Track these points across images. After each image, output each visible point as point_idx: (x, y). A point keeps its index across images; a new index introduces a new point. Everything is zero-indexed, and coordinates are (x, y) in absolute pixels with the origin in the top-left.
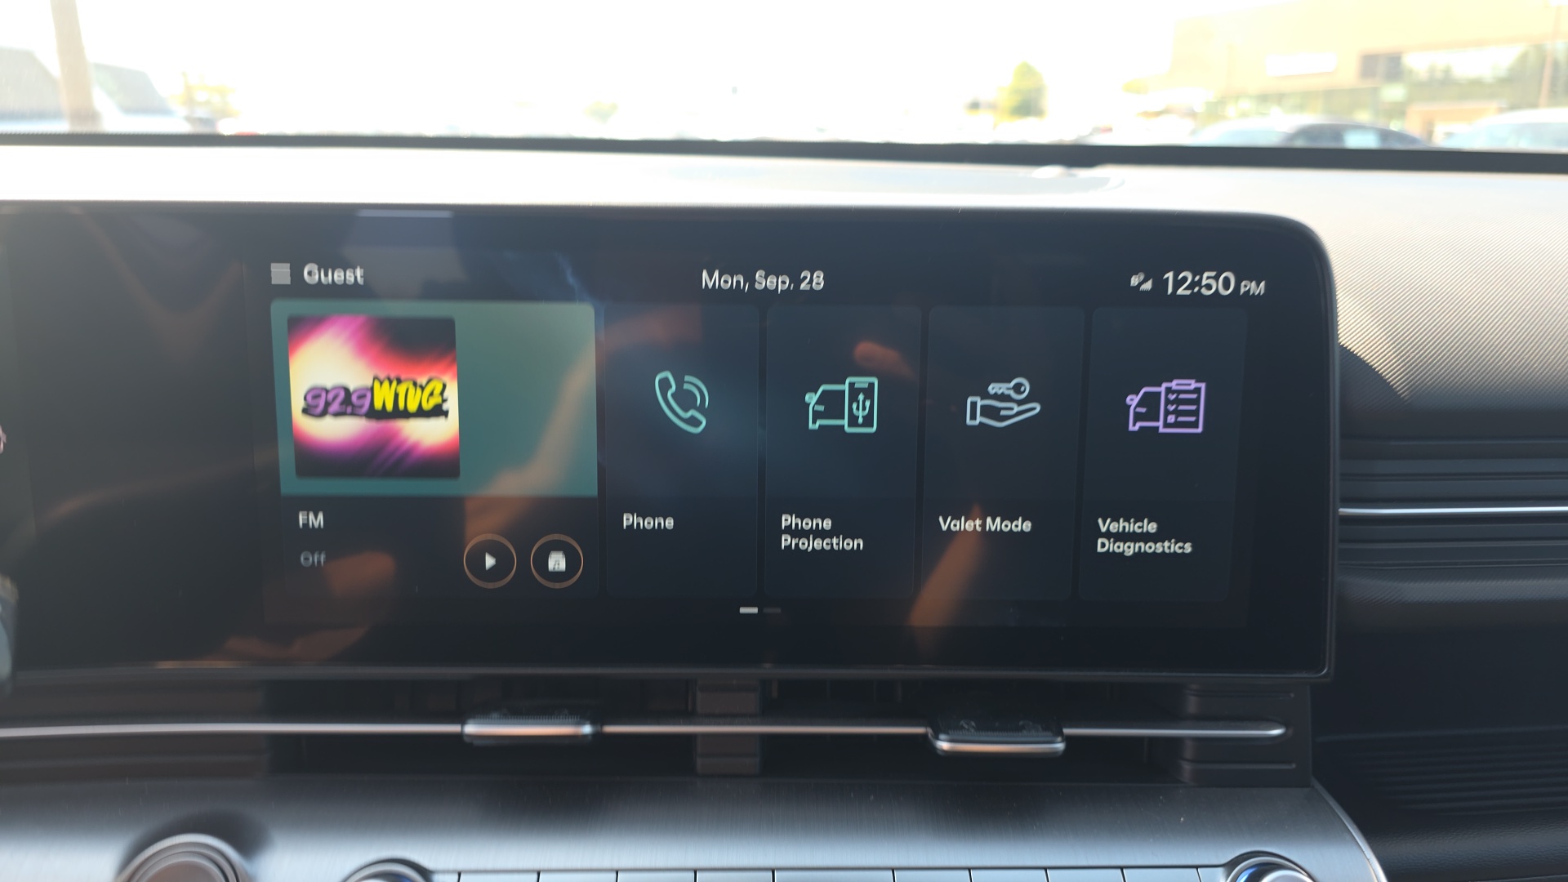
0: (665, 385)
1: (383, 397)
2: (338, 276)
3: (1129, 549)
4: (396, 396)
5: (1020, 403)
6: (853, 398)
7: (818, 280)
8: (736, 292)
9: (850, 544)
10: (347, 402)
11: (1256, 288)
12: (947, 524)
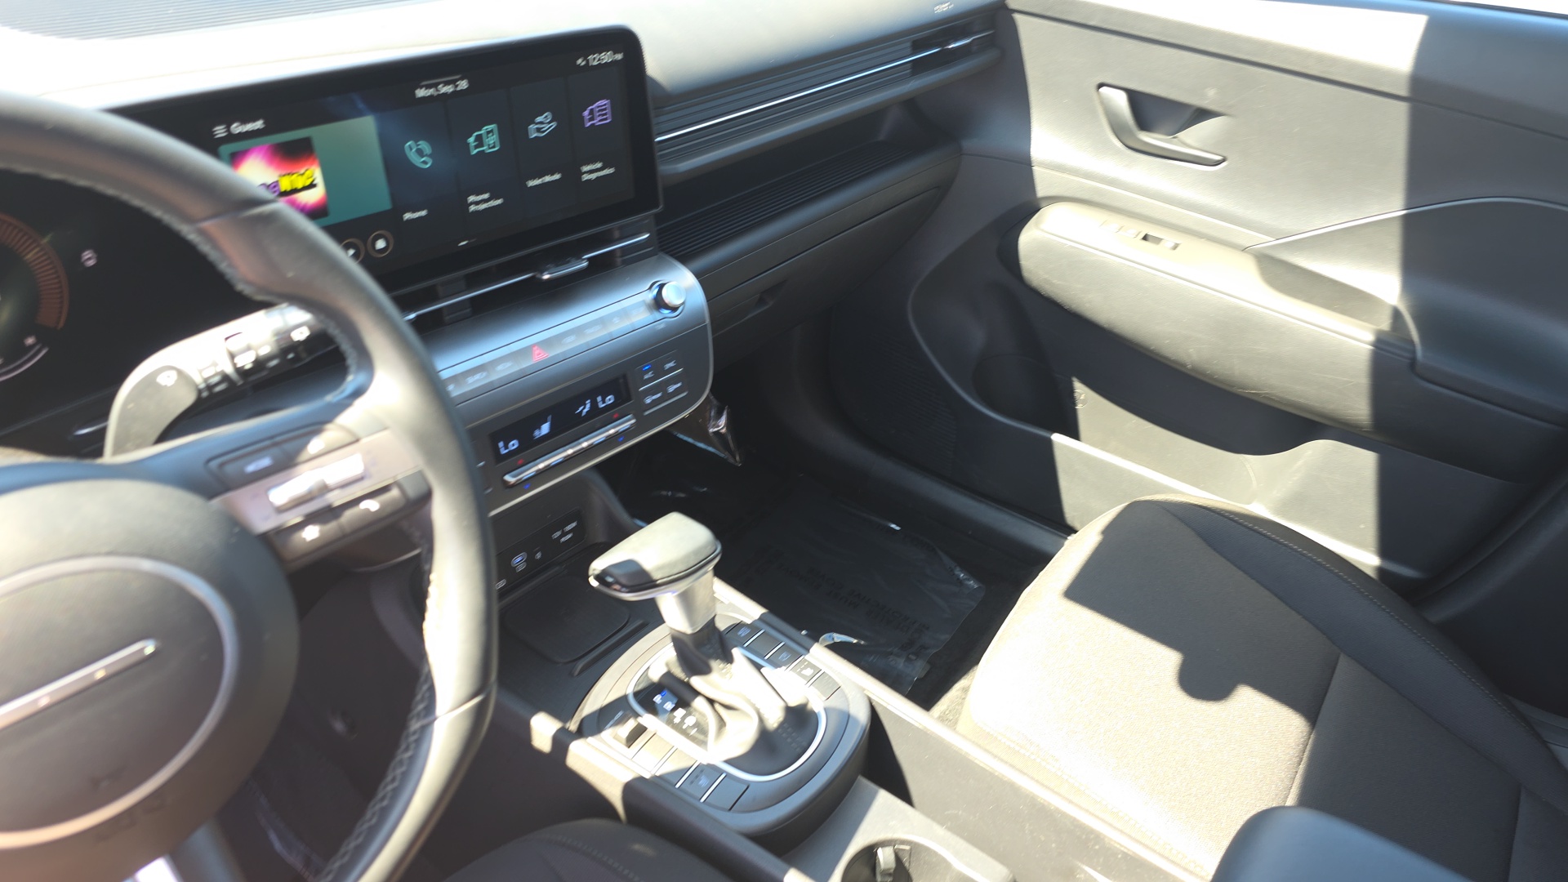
0: (410, 147)
1: (285, 184)
2: (250, 127)
3: (593, 176)
4: (291, 182)
6: (488, 136)
7: (464, 84)
8: (431, 97)
9: (499, 202)
11: (619, 57)
12: (531, 183)
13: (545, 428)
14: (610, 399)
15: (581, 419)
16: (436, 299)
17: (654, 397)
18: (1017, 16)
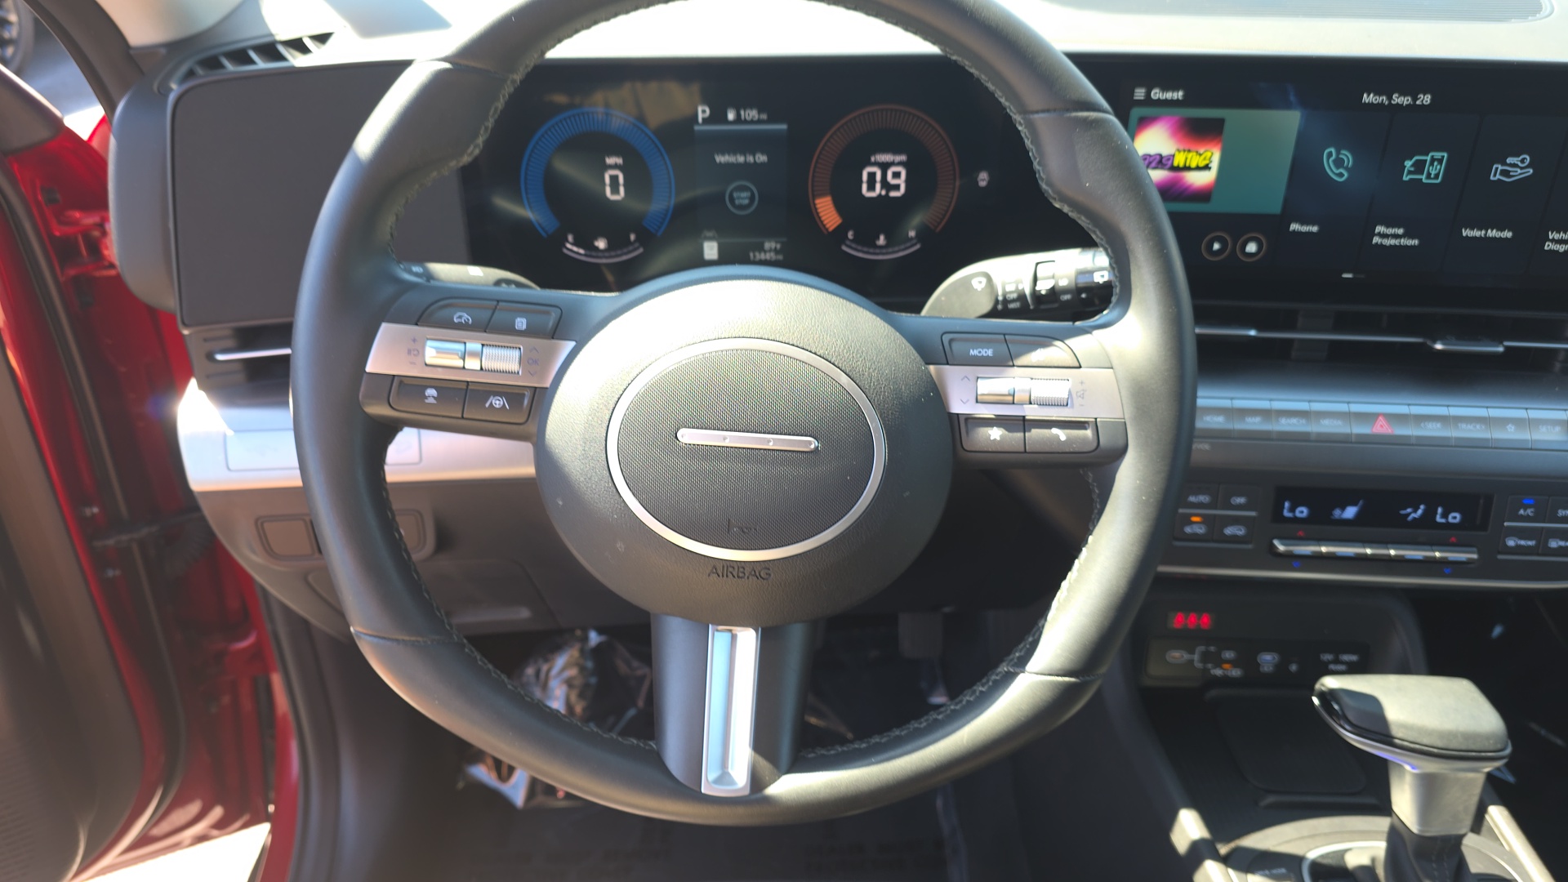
0: (1330, 154)
1: (1179, 160)
2: (1169, 95)
3: (1562, 248)
4: (1186, 159)
5: (1522, 168)
6: (1432, 164)
7: (1426, 99)
8: (1380, 105)
9: (1411, 242)
10: (1160, 162)
12: (1466, 233)
13: (1350, 512)
14: (1455, 517)
15: (1403, 522)
16: (1292, 327)
17: (1523, 543)
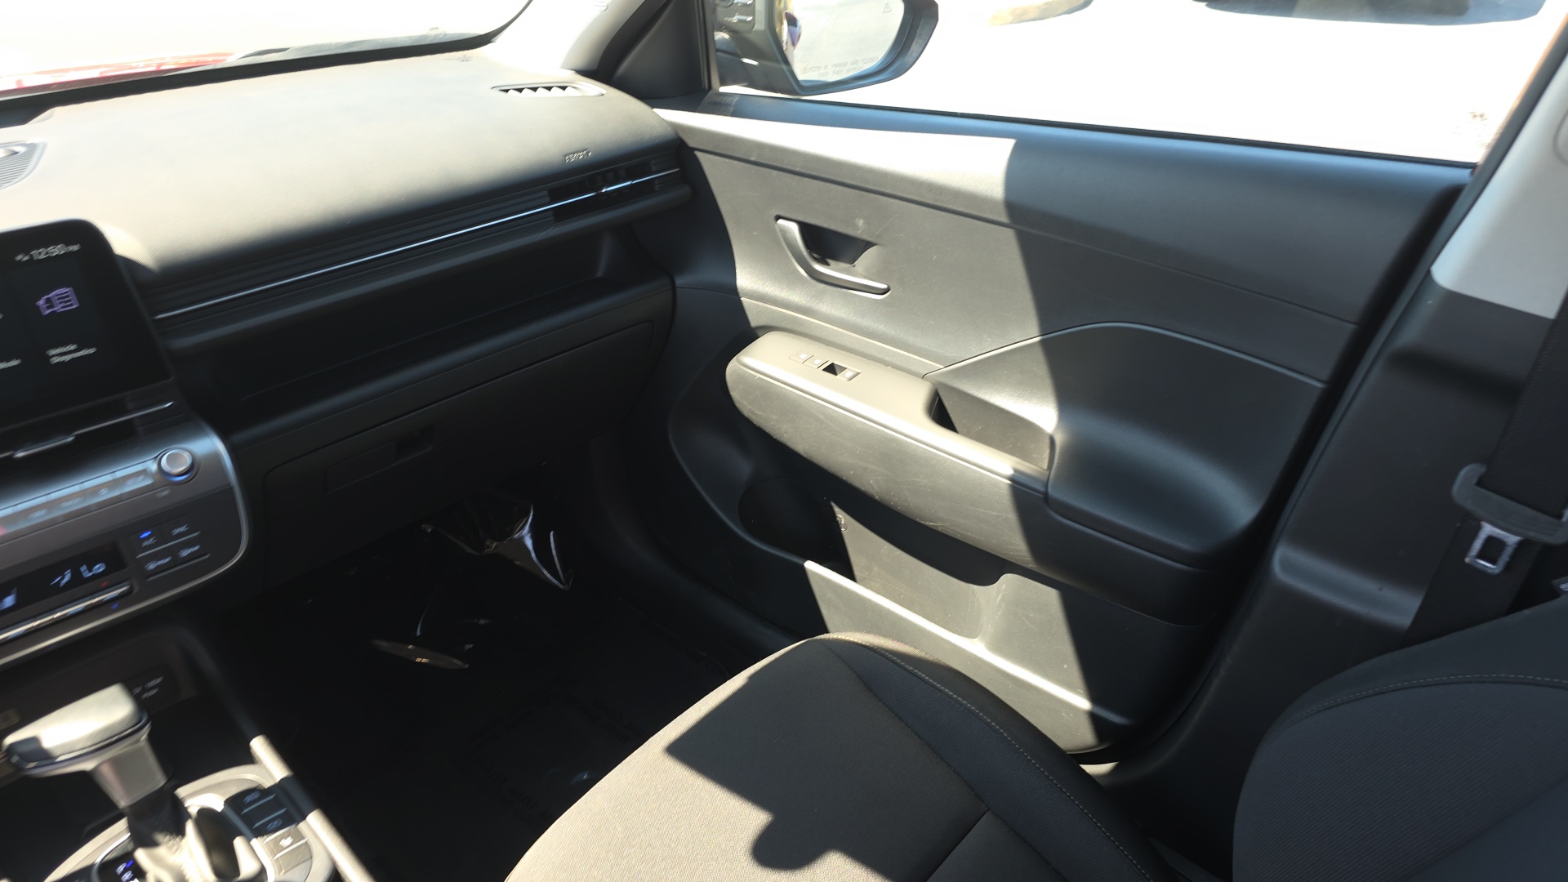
3: (67, 358)
11: (75, 248)
13: (9, 601)
14: (99, 568)
15: (58, 589)
17: (160, 563)
18: (698, 154)
